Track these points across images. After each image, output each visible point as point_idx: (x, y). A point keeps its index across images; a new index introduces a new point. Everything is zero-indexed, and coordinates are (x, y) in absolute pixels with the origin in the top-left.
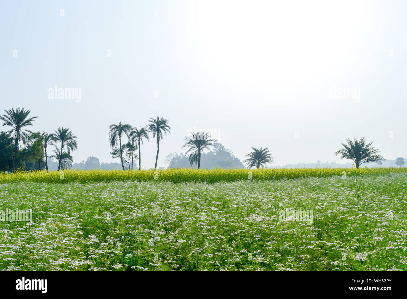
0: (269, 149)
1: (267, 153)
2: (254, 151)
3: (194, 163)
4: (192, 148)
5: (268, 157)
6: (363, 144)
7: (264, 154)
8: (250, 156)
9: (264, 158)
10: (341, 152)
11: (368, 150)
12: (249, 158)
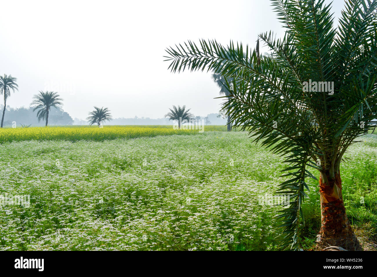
0: (108, 109)
1: (107, 112)
2: (96, 110)
3: (42, 119)
4: (40, 105)
5: (108, 115)
6: (184, 110)
7: (104, 113)
8: (93, 114)
9: (104, 116)
10: (168, 115)
11: (187, 114)
12: (92, 115)
